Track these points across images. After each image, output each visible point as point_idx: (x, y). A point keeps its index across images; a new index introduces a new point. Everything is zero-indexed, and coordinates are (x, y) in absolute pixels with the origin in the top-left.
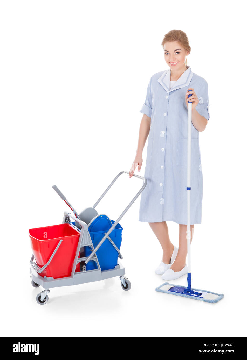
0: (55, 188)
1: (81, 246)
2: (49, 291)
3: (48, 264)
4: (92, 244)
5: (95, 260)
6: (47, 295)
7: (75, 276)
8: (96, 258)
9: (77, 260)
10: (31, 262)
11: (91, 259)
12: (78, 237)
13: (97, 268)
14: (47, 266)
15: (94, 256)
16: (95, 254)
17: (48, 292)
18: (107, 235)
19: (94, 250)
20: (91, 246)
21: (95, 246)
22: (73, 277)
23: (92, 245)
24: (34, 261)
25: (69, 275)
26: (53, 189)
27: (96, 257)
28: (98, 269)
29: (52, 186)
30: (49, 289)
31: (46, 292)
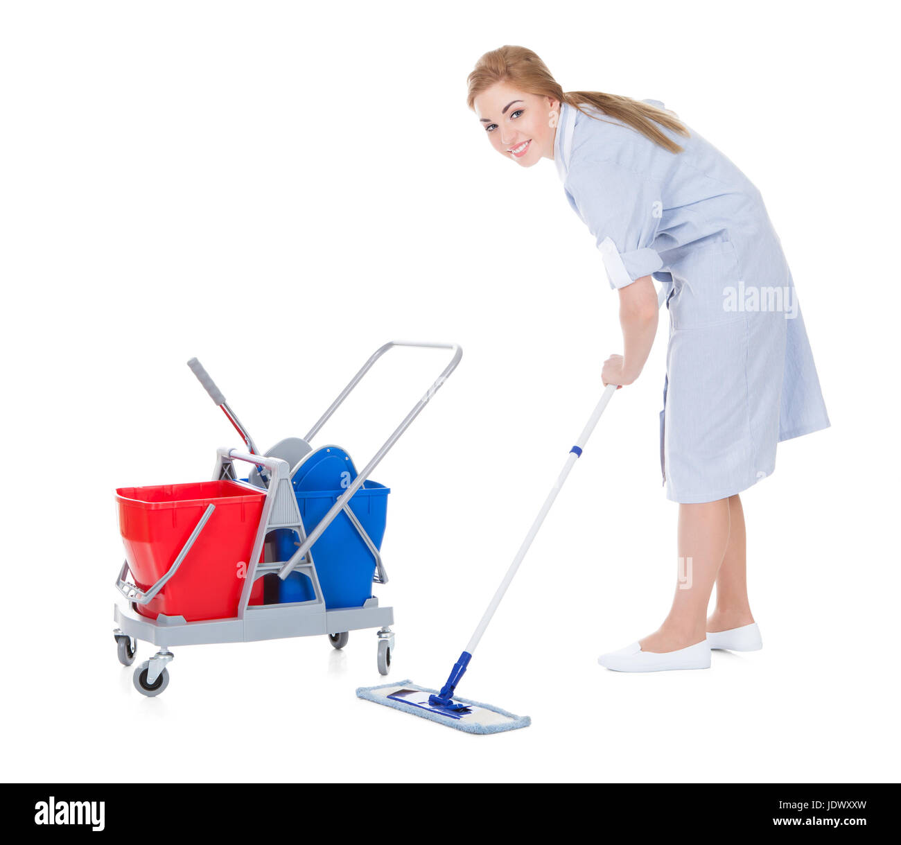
0: (195, 366)
1: (270, 526)
2: (170, 657)
3: (171, 573)
4: (301, 523)
5: (307, 573)
6: (165, 670)
7: (251, 615)
8: (310, 567)
9: (256, 568)
10: (118, 583)
11: (295, 568)
12: (260, 500)
13: (315, 598)
14: (167, 580)
15: (305, 560)
16: (308, 553)
17: (167, 657)
18: (342, 503)
19: (304, 541)
20: (297, 530)
21: (309, 530)
22: (244, 618)
23: (299, 527)
24: (129, 578)
25: (233, 613)
26: (189, 369)
27: (312, 564)
28: (317, 600)
29: (189, 359)
30: (171, 649)
31: (162, 657)
